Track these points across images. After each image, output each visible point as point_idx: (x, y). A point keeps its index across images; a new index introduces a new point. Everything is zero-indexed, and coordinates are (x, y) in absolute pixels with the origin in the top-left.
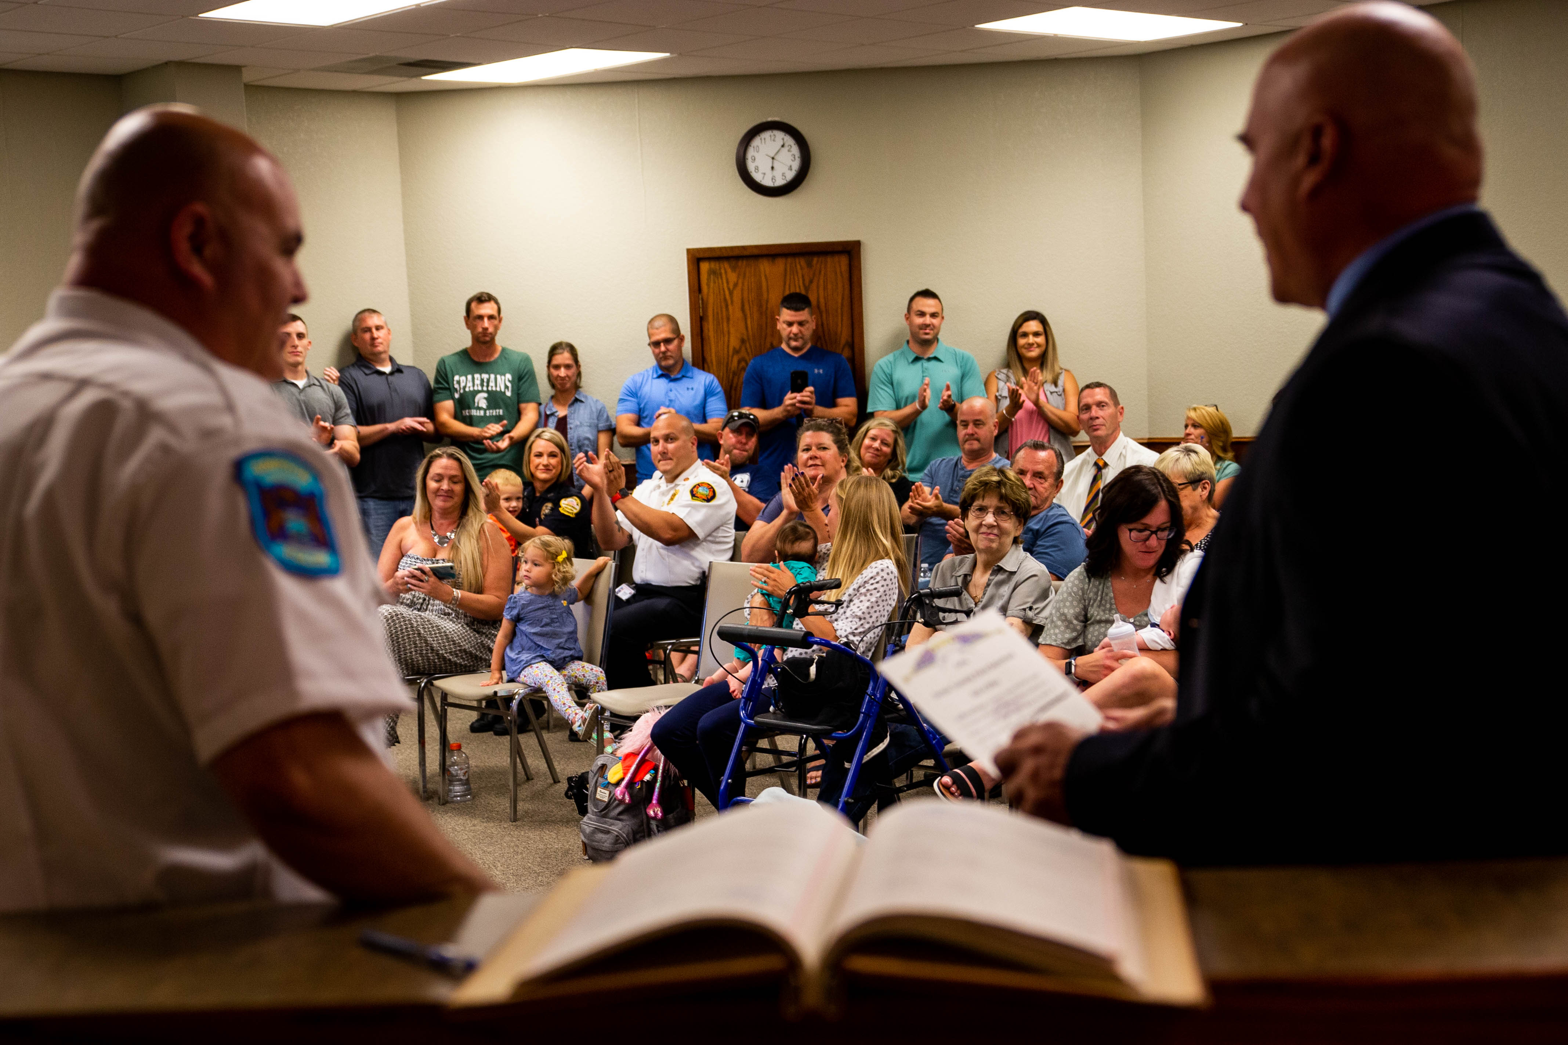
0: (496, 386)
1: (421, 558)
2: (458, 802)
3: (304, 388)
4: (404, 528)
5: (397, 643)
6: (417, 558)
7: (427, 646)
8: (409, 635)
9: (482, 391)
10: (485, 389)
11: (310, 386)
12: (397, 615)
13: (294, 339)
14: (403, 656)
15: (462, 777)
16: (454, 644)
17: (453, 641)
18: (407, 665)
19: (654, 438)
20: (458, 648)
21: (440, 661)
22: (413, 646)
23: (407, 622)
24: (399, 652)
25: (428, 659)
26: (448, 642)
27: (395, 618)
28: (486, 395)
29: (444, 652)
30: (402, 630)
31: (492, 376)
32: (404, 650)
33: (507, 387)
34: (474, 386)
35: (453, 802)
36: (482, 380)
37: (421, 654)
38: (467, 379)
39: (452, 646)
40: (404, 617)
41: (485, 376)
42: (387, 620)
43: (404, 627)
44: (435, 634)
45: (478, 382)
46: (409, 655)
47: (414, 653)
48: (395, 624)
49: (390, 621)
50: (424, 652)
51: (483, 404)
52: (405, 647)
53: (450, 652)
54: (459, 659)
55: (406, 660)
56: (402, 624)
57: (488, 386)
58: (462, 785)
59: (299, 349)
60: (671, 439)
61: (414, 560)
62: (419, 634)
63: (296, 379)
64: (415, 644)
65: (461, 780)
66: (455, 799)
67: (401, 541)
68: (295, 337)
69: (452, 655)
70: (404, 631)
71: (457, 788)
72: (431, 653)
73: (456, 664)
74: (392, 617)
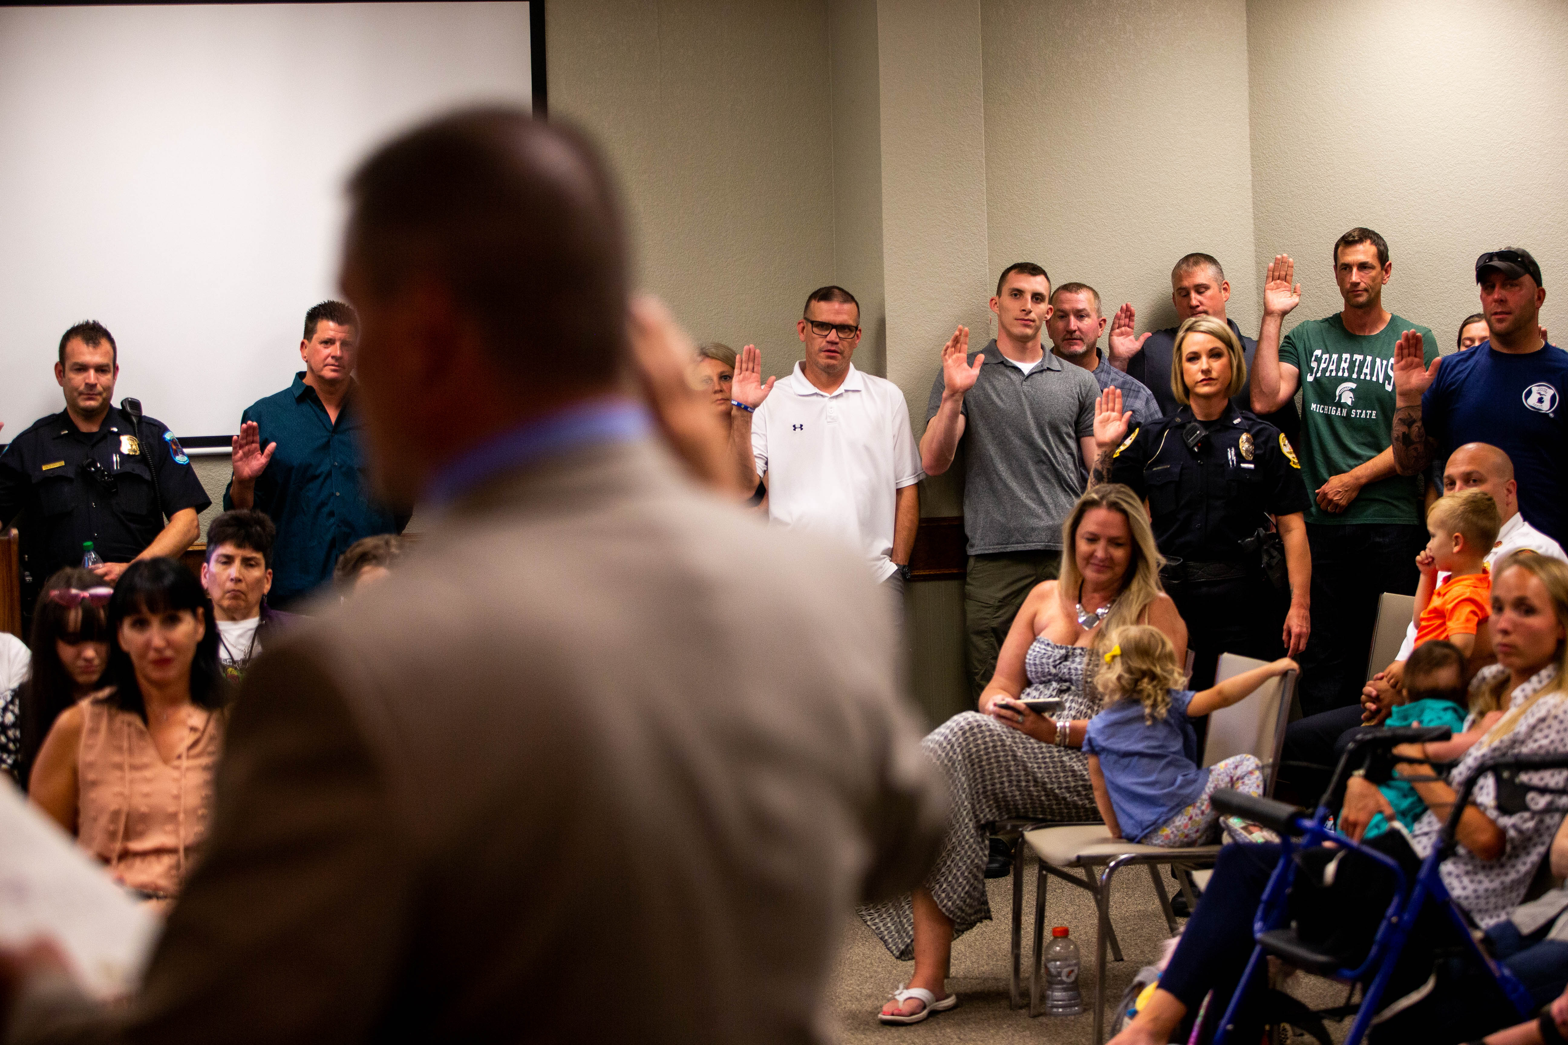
0: (1372, 374)
1: (1052, 644)
2: (1057, 1015)
3: (1031, 374)
4: (1043, 597)
5: (980, 767)
6: (1048, 644)
7: (1027, 775)
8: (999, 757)
9: (1349, 379)
10: (1355, 376)
11: (1041, 371)
12: (979, 726)
13: (1026, 300)
14: (989, 788)
15: (1064, 978)
16: (1074, 776)
17: (1073, 771)
18: (996, 800)
19: (1449, 477)
20: (1081, 783)
21: (1049, 800)
22: (1006, 773)
23: (995, 738)
24: (983, 781)
25: (1030, 795)
26: (1064, 771)
27: (976, 730)
28: (1353, 386)
29: (1056, 786)
30: (986, 749)
31: (1369, 358)
32: (991, 779)
33: (1387, 377)
34: (1337, 370)
35: (1051, 1014)
36: (1352, 363)
37: (1019, 787)
38: (1330, 358)
39: (1069, 779)
40: (990, 730)
41: (1358, 357)
42: (964, 733)
43: (991, 744)
44: (1044, 758)
45: (1345, 365)
46: (998, 786)
47: (1006, 784)
48: (975, 740)
49: (968, 734)
50: (1024, 784)
51: (1348, 398)
52: (992, 774)
53: (1066, 788)
54: (1081, 800)
55: (995, 794)
56: (987, 739)
57: (1360, 372)
58: (1065, 990)
59: (1033, 315)
60: (1475, 481)
61: (1043, 646)
62: (1015, 756)
63: (1022, 360)
64: (1009, 771)
65: (1062, 982)
66: (1055, 1010)
67: (1034, 616)
68: (1029, 297)
69: (1070, 792)
70: (990, 750)
71: (1058, 994)
72: (1034, 786)
73: (1075, 805)
74: (971, 729)
